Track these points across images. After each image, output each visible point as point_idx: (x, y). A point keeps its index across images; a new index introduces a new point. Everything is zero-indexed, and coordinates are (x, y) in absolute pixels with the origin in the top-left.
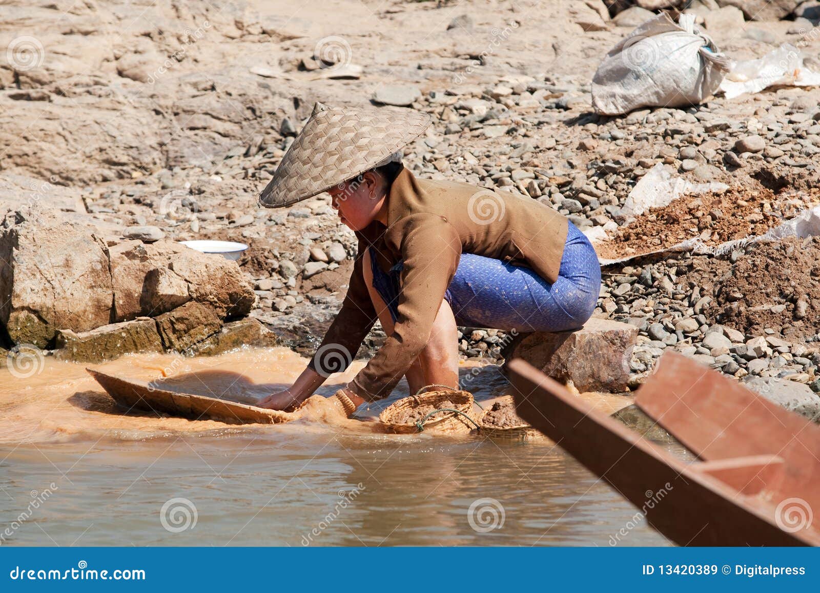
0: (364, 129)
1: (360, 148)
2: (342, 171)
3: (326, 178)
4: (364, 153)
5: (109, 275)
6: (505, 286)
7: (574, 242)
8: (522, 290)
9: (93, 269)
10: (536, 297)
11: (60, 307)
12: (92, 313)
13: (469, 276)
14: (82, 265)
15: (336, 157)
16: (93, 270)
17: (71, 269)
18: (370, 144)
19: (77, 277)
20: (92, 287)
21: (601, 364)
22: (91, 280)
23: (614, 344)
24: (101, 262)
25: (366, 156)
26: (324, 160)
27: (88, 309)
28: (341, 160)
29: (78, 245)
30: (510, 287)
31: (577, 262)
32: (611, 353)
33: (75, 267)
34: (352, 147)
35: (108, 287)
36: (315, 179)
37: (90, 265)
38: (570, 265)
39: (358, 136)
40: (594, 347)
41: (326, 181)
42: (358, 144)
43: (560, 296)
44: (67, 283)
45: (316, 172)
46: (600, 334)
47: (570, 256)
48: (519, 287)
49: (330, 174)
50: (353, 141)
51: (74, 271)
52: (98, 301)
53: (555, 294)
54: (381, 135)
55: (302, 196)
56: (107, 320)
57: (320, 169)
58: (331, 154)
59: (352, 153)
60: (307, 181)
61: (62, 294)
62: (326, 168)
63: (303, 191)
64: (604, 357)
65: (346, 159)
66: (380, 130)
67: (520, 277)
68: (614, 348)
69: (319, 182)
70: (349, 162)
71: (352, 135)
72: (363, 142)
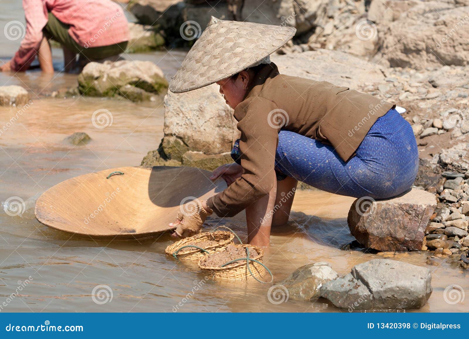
0: (241, 41)
1: (236, 55)
2: (220, 72)
3: (209, 75)
4: (238, 59)
5: (230, 120)
6: (311, 158)
7: (374, 135)
8: (324, 163)
9: (219, 114)
10: (334, 169)
11: (197, 136)
12: (219, 143)
13: (286, 148)
14: (211, 112)
15: (218, 60)
16: (219, 116)
17: (203, 113)
18: (243, 52)
19: (208, 118)
20: (218, 126)
21: (398, 228)
22: (218, 122)
23: (410, 214)
24: (225, 111)
25: (239, 61)
26: (209, 61)
27: (216, 140)
28: (221, 63)
29: (208, 98)
30: (315, 160)
31: (371, 150)
32: (406, 220)
33: (206, 111)
34: (230, 54)
35: (230, 128)
36: (202, 75)
37: (217, 112)
38: (364, 151)
39: (236, 45)
40: (391, 214)
41: (208, 78)
42: (235, 51)
43: (352, 172)
44: (201, 122)
45: (203, 69)
46: (397, 205)
47: (366, 145)
48: (322, 160)
49: (212, 72)
50: (232, 49)
51: (206, 115)
52: (224, 136)
53: (348, 169)
54: (252, 46)
55: (191, 87)
56: (229, 149)
57: (206, 68)
58: (215, 57)
59: (230, 58)
60: (196, 76)
61: (198, 129)
62: (210, 68)
63: (192, 83)
64: (399, 223)
65: (225, 63)
66: (252, 41)
67: (324, 153)
68: (409, 217)
69: (204, 78)
70: (226, 64)
71: (231, 44)
72: (238, 50)
